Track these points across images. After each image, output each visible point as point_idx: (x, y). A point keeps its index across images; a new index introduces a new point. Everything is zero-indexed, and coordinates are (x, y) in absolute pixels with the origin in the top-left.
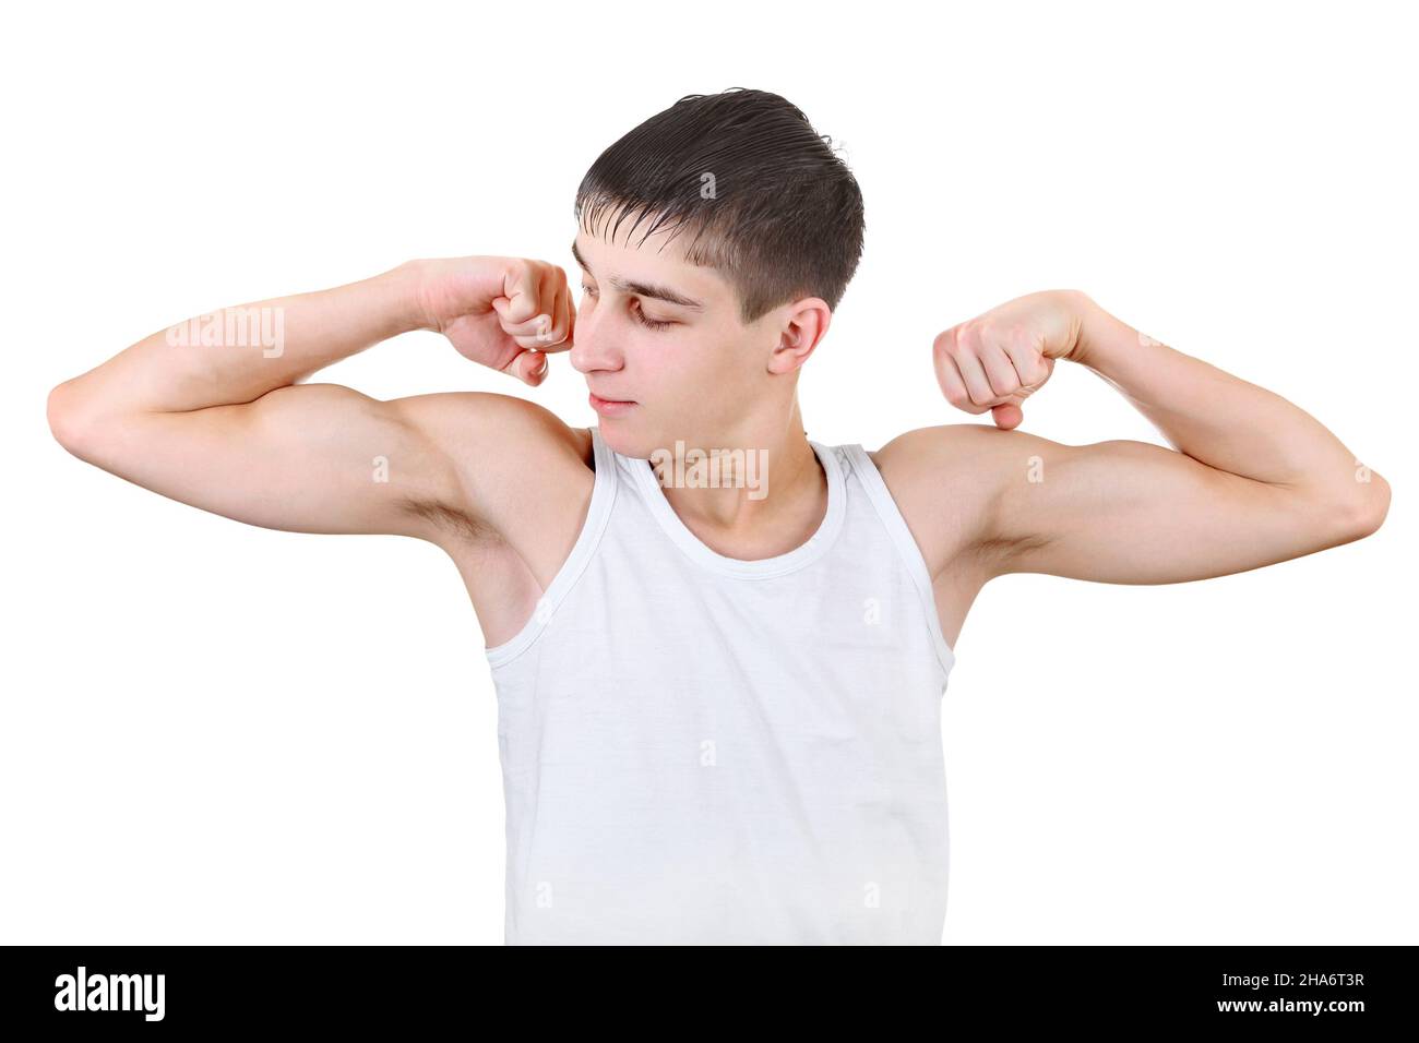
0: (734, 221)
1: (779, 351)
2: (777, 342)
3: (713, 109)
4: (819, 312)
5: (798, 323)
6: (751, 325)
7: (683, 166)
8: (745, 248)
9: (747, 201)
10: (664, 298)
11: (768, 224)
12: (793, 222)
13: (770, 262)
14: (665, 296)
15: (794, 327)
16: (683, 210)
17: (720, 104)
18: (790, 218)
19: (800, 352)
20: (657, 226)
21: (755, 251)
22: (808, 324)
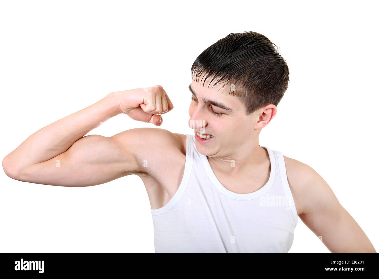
0: (246, 80)
1: (259, 122)
2: (258, 119)
3: (240, 39)
4: (273, 109)
5: (265, 112)
6: (249, 115)
7: (229, 60)
8: (250, 89)
9: (251, 73)
10: (221, 107)
11: (258, 81)
12: (266, 81)
13: (258, 94)
14: (221, 106)
15: (264, 114)
16: (229, 76)
17: (243, 37)
18: (265, 79)
19: (266, 122)
20: (219, 81)
21: (253, 91)
22: (269, 113)
